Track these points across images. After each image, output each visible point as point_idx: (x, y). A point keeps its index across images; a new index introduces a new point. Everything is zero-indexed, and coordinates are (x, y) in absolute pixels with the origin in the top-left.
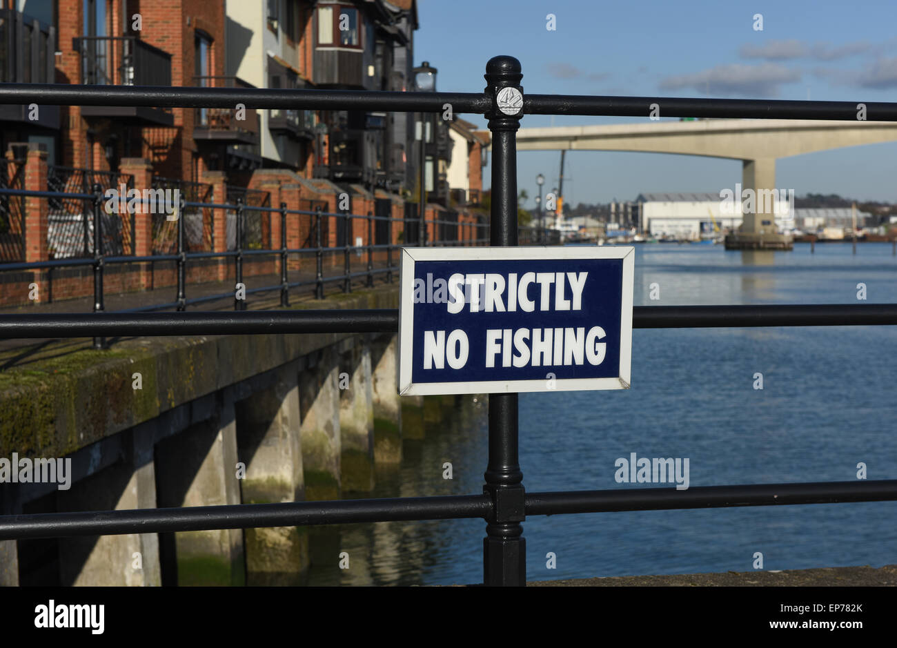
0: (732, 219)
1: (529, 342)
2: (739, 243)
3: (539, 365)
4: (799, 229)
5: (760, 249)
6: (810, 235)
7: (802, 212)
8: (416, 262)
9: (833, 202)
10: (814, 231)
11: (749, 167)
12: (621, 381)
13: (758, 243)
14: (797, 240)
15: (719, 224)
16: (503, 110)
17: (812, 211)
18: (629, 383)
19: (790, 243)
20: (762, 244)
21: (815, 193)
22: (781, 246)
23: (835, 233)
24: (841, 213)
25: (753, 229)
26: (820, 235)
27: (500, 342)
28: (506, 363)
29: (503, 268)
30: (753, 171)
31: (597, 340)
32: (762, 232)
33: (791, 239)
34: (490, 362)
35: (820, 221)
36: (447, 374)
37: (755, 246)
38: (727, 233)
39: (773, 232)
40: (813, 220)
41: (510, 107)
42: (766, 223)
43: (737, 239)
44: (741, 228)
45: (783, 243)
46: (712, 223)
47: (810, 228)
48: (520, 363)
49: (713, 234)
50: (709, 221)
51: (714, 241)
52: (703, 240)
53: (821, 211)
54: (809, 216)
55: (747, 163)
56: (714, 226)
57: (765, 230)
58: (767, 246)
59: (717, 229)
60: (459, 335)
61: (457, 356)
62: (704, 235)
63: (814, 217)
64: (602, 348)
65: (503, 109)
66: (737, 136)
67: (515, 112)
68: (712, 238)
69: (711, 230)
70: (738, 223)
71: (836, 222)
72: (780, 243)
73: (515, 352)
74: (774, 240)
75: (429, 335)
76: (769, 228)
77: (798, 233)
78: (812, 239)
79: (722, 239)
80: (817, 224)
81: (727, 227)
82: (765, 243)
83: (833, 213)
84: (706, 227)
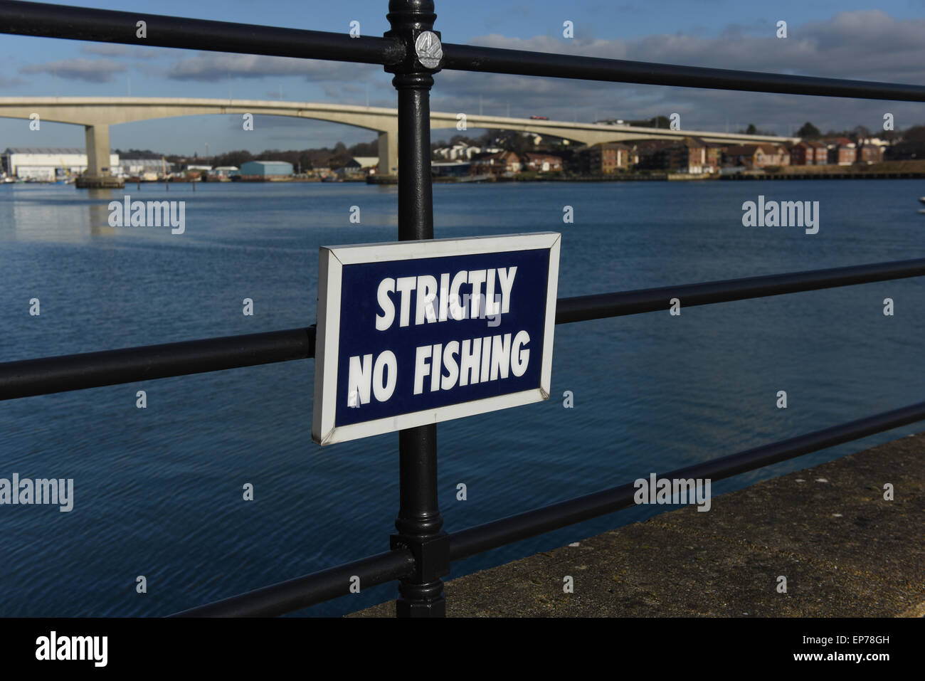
0: (81, 167)
1: (457, 358)
2: (86, 183)
3: (467, 384)
4: (127, 174)
5: (101, 187)
6: (134, 178)
7: (128, 162)
8: (343, 266)
9: (147, 155)
10: (137, 175)
11: (90, 130)
12: (542, 392)
13: (100, 184)
14: (127, 181)
15: (69, 170)
16: (421, 61)
17: (134, 162)
18: (549, 393)
19: (122, 183)
20: (103, 184)
21: (135, 148)
22: (117, 185)
23: (152, 176)
24: (154, 163)
25: (96, 174)
26: (141, 178)
27: (429, 361)
28: (435, 387)
29: (435, 267)
30: (93, 134)
31: (522, 347)
32: (102, 176)
33: (123, 181)
34: (418, 389)
35: (141, 168)
36: (373, 410)
37: (98, 185)
38: (77, 177)
39: (110, 176)
40: (136, 168)
41: (429, 58)
42: (105, 170)
43: (84, 180)
44: (86, 172)
45: (118, 184)
46: (64, 169)
47: (135, 173)
48: (448, 384)
49: (65, 177)
50: (62, 168)
51: (66, 182)
52: (58, 182)
53: (141, 162)
54: (133, 165)
55: (89, 128)
56: (65, 171)
57: (104, 174)
58: (107, 185)
59: (68, 173)
60: (388, 358)
61: (385, 385)
62: (59, 178)
63: (137, 166)
64: (526, 354)
65: (423, 59)
66: (80, 109)
67: (434, 64)
68: (65, 180)
69: (64, 174)
70: (84, 169)
71: (152, 169)
72: (116, 183)
73: (445, 372)
74: (111, 181)
75: (354, 361)
76: (107, 173)
77: (126, 176)
78: (136, 181)
79: (73, 180)
80: (138, 171)
81: (76, 173)
82: (105, 183)
83: (148, 163)
84: (59, 172)
